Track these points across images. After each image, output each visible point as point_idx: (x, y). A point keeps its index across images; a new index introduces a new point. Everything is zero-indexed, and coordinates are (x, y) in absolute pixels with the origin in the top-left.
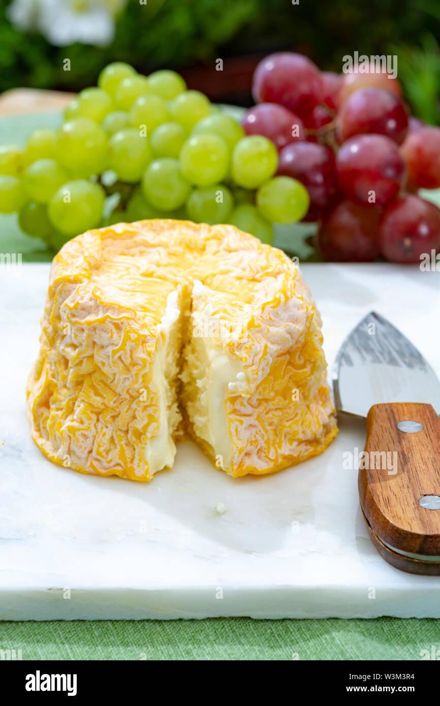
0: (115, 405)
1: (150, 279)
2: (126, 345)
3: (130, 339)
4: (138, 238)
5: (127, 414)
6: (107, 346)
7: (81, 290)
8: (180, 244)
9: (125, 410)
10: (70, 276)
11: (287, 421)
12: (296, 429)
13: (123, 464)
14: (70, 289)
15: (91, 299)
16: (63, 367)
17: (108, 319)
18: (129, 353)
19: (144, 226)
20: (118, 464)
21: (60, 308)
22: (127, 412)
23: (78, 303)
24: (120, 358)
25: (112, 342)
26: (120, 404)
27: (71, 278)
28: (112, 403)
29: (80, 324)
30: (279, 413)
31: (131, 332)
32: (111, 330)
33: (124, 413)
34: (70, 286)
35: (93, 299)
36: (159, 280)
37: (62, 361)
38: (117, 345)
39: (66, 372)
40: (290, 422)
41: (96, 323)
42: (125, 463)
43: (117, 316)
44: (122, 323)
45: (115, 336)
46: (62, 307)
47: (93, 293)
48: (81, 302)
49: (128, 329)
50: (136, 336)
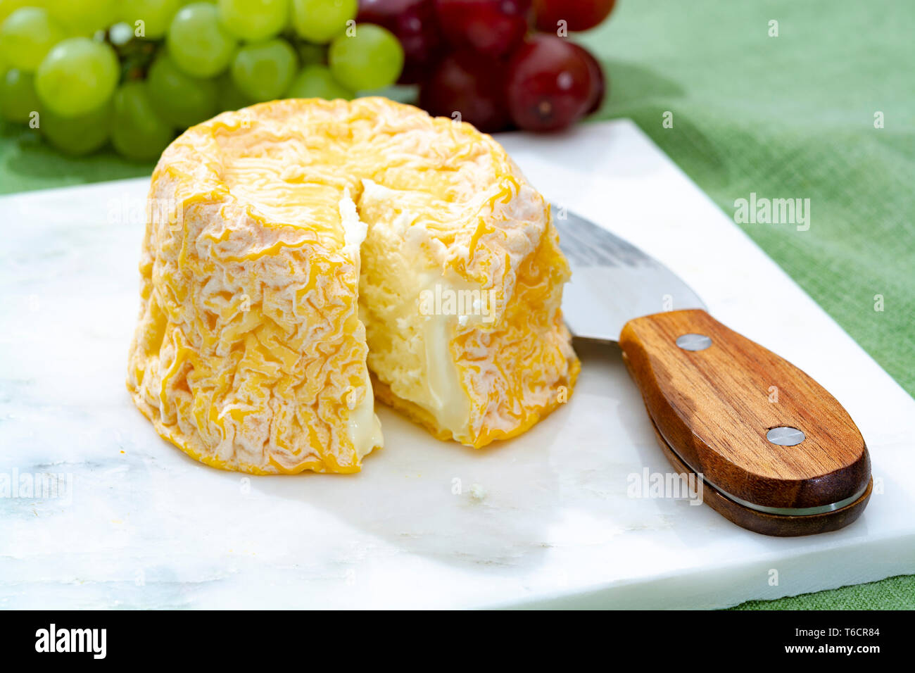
0: (299, 369)
1: (299, 185)
2: (316, 281)
3: (320, 271)
5: (318, 380)
6: (286, 287)
7: (228, 212)
9: (315, 375)
10: (205, 194)
11: (525, 359)
12: (538, 368)
13: (317, 453)
14: (208, 212)
15: (248, 223)
16: (207, 326)
17: (283, 248)
18: (321, 291)
20: (312, 454)
21: (195, 242)
22: (317, 377)
23: (228, 232)
24: (308, 300)
25: (294, 279)
26: (306, 368)
27: (207, 197)
28: (294, 367)
29: (236, 260)
30: (515, 350)
31: (319, 262)
32: (290, 262)
33: (314, 380)
34: (207, 209)
35: (252, 222)
36: (314, 185)
37: (204, 318)
38: (302, 283)
39: (214, 334)
40: (529, 360)
41: (266, 255)
42: (321, 451)
43: (294, 242)
44: (304, 250)
45: (298, 270)
46: (198, 240)
47: (249, 214)
48: (232, 228)
49: (315, 257)
50: (328, 266)
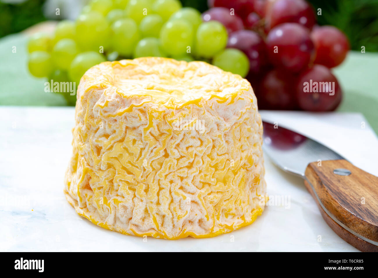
0: (143, 179)
1: (152, 90)
2: (152, 123)
3: (154, 117)
4: (137, 69)
5: (154, 183)
6: (138, 127)
7: (108, 93)
8: (167, 72)
9: (152, 181)
10: (97, 85)
11: (225, 201)
12: (231, 207)
13: (156, 229)
14: (99, 94)
15: (117, 97)
16: (96, 154)
17: (134, 108)
18: (156, 127)
19: (140, 62)
20: (153, 229)
21: (92, 109)
23: (107, 102)
24: (150, 133)
25: (142, 123)
26: (147, 178)
27: (98, 86)
28: (140, 177)
29: (112, 116)
31: (153, 113)
32: (139, 115)
33: (152, 184)
34: (97, 92)
35: (119, 96)
37: (95, 150)
38: (146, 125)
39: (99, 158)
40: (227, 202)
41: (126, 112)
42: (158, 228)
44: (144, 108)
45: (143, 118)
46: (94, 108)
47: (117, 92)
48: (109, 100)
49: (150, 111)
